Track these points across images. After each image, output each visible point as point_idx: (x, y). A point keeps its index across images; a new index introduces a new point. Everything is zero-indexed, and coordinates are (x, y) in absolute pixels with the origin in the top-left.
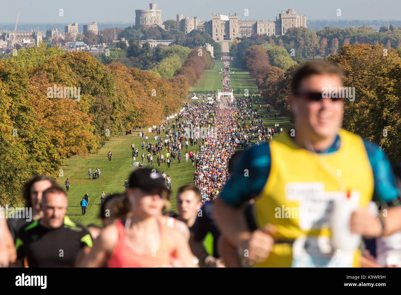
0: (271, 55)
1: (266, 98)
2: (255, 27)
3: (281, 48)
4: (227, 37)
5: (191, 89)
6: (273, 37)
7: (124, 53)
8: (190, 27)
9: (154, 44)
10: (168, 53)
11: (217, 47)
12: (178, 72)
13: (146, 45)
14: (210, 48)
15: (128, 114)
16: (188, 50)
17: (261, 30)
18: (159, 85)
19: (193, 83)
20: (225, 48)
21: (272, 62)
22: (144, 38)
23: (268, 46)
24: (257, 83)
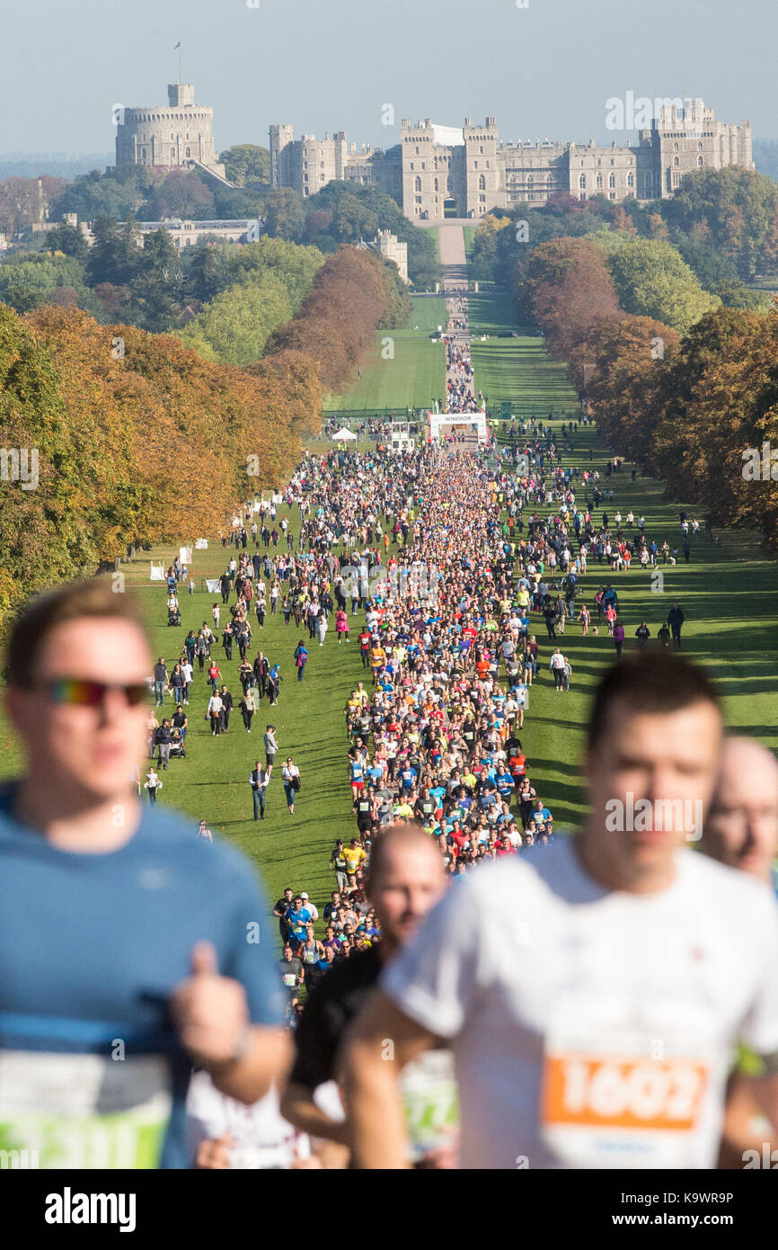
0: (623, 273)
1: (611, 435)
2: (561, 168)
3: (659, 248)
4: (456, 208)
5: (331, 402)
6: (630, 206)
7: (75, 270)
8: (321, 172)
9: (185, 235)
10: (240, 269)
11: (420, 244)
12: (280, 340)
13: (158, 241)
14: (396, 251)
15: (108, 497)
16: (313, 257)
17: (586, 181)
18: (217, 386)
19: (336, 380)
20: (452, 248)
21: (627, 300)
22: (151, 214)
23: (613, 240)
24: (574, 376)
